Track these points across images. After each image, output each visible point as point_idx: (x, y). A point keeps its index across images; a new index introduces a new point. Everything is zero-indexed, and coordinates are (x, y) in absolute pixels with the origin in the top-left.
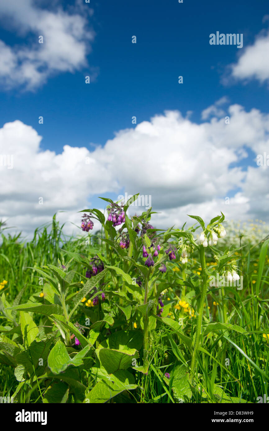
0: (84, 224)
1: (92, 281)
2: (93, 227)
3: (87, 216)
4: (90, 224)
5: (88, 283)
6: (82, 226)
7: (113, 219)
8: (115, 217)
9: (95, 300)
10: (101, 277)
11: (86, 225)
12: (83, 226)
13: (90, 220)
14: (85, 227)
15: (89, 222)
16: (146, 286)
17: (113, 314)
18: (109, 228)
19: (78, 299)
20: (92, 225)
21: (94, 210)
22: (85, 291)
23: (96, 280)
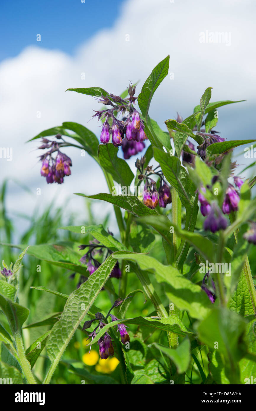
0: (49, 166)
1: (82, 294)
2: (71, 168)
3: (50, 143)
4: (63, 162)
5: (74, 302)
6: (44, 172)
7: (113, 136)
8: (116, 132)
9: (104, 346)
10: (102, 281)
11: (54, 167)
12: (46, 169)
13: (60, 153)
14: (53, 173)
15: (59, 157)
16: (218, 285)
17: (160, 375)
18: (110, 164)
19: (56, 343)
20: (67, 164)
21: (67, 125)
22: (70, 322)
23: (90, 289)
